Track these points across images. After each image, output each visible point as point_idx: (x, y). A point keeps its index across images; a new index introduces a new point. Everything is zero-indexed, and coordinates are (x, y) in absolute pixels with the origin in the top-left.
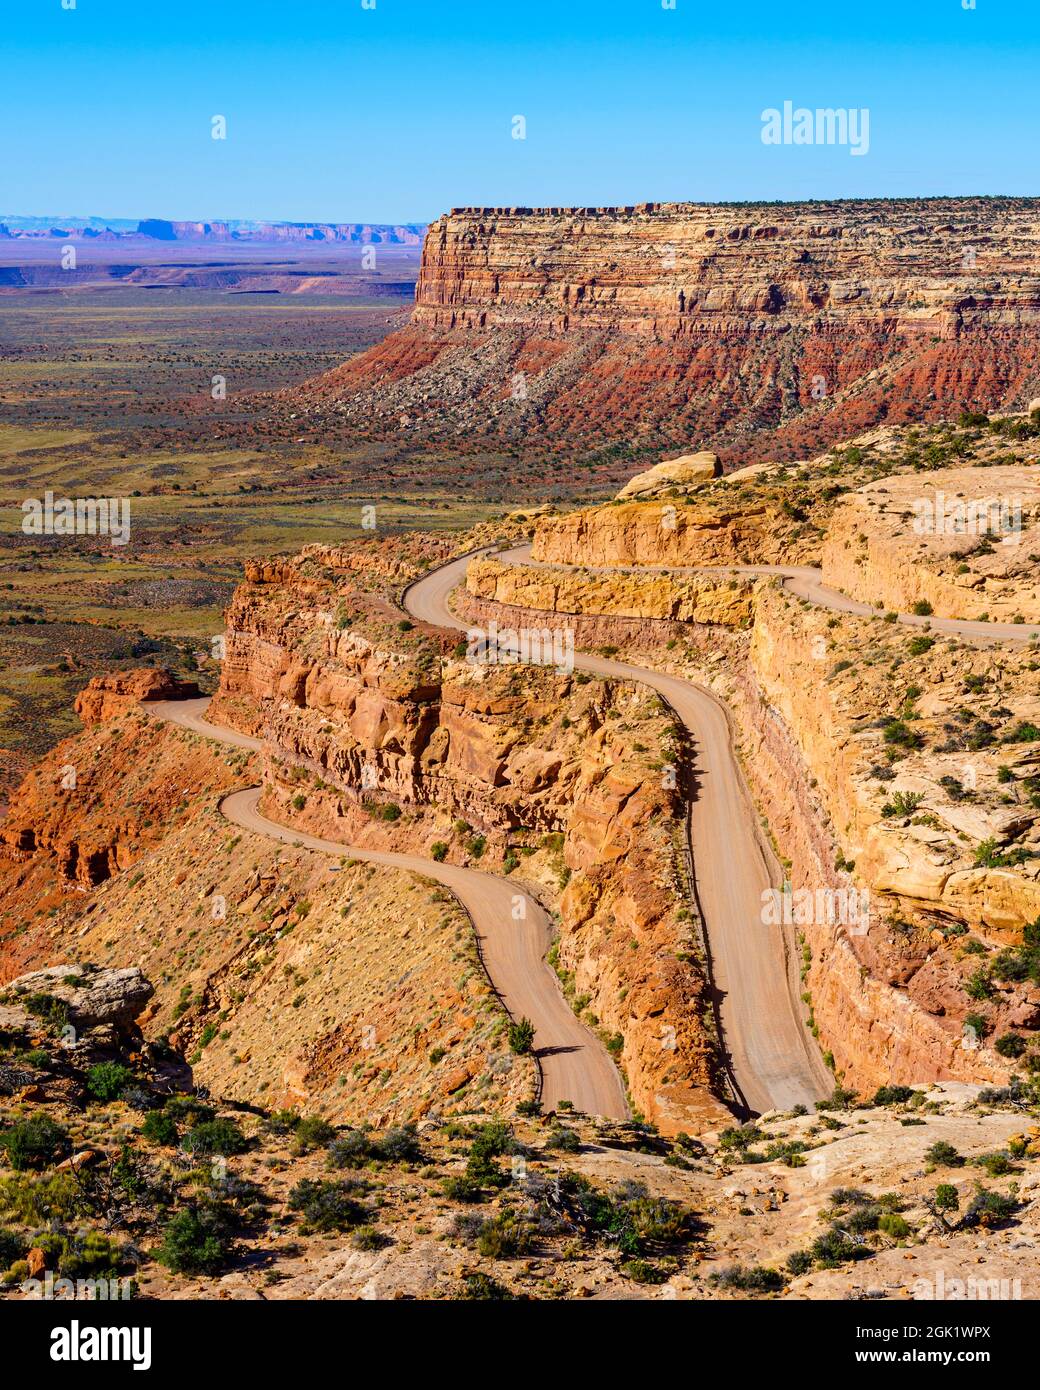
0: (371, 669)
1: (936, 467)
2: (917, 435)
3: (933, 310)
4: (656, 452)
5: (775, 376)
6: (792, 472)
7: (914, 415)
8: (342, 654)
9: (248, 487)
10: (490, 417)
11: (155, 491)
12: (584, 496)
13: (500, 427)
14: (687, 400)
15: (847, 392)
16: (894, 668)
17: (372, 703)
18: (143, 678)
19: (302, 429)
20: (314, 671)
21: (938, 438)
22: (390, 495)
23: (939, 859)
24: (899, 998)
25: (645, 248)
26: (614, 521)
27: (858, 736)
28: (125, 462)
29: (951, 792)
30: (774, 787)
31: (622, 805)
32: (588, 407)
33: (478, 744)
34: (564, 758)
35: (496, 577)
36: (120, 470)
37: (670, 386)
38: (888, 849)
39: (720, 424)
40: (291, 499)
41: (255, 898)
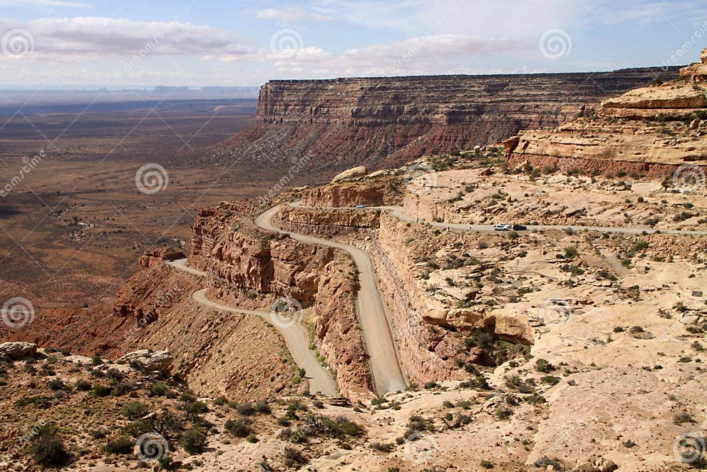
1: (442, 170)
2: (435, 159)
3: (441, 115)
5: (385, 139)
6: (392, 173)
7: (435, 152)
8: (235, 240)
9: (198, 182)
10: (285, 155)
14: (355, 148)
15: (410, 145)
16: (429, 240)
17: (246, 259)
19: (217, 161)
20: (225, 247)
21: (443, 160)
22: (249, 184)
23: (445, 306)
24: (432, 354)
25: (339, 94)
26: (330, 191)
27: (417, 264)
29: (449, 283)
31: (335, 291)
32: (320, 151)
33: (284, 271)
35: (288, 212)
37: (348, 143)
38: (427, 303)
39: (367, 156)
40: (214, 186)
41: (206, 327)
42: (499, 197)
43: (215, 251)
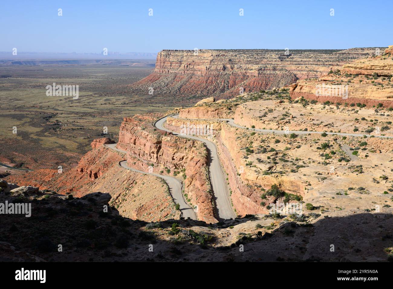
0: (148, 138)
1: (256, 100)
2: (252, 94)
3: (254, 71)
4: (201, 98)
5: (224, 83)
6: (228, 101)
7: (250, 91)
8: (143, 135)
9: (123, 103)
10: (170, 90)
11: (105, 104)
12: (188, 106)
13: (171, 92)
14: (207, 87)
15: (238, 86)
16: (248, 138)
17: (148, 144)
18: (104, 140)
19: (133, 92)
20: (137, 138)
21: (256, 95)
22: (151, 105)
23: (256, 173)
24: (249, 199)
25: (199, 58)
26: (195, 110)
27: (241, 151)
28: (99, 98)
29: (259, 161)
30: (225, 160)
31: (196, 164)
32: (189, 88)
33: (169, 152)
34: (185, 155)
35: (172, 121)
36: (98, 100)
37: (204, 85)
38: (247, 171)
39: (214, 92)
40: (131, 106)
41: (126, 181)
42: (286, 115)
43: (132, 140)
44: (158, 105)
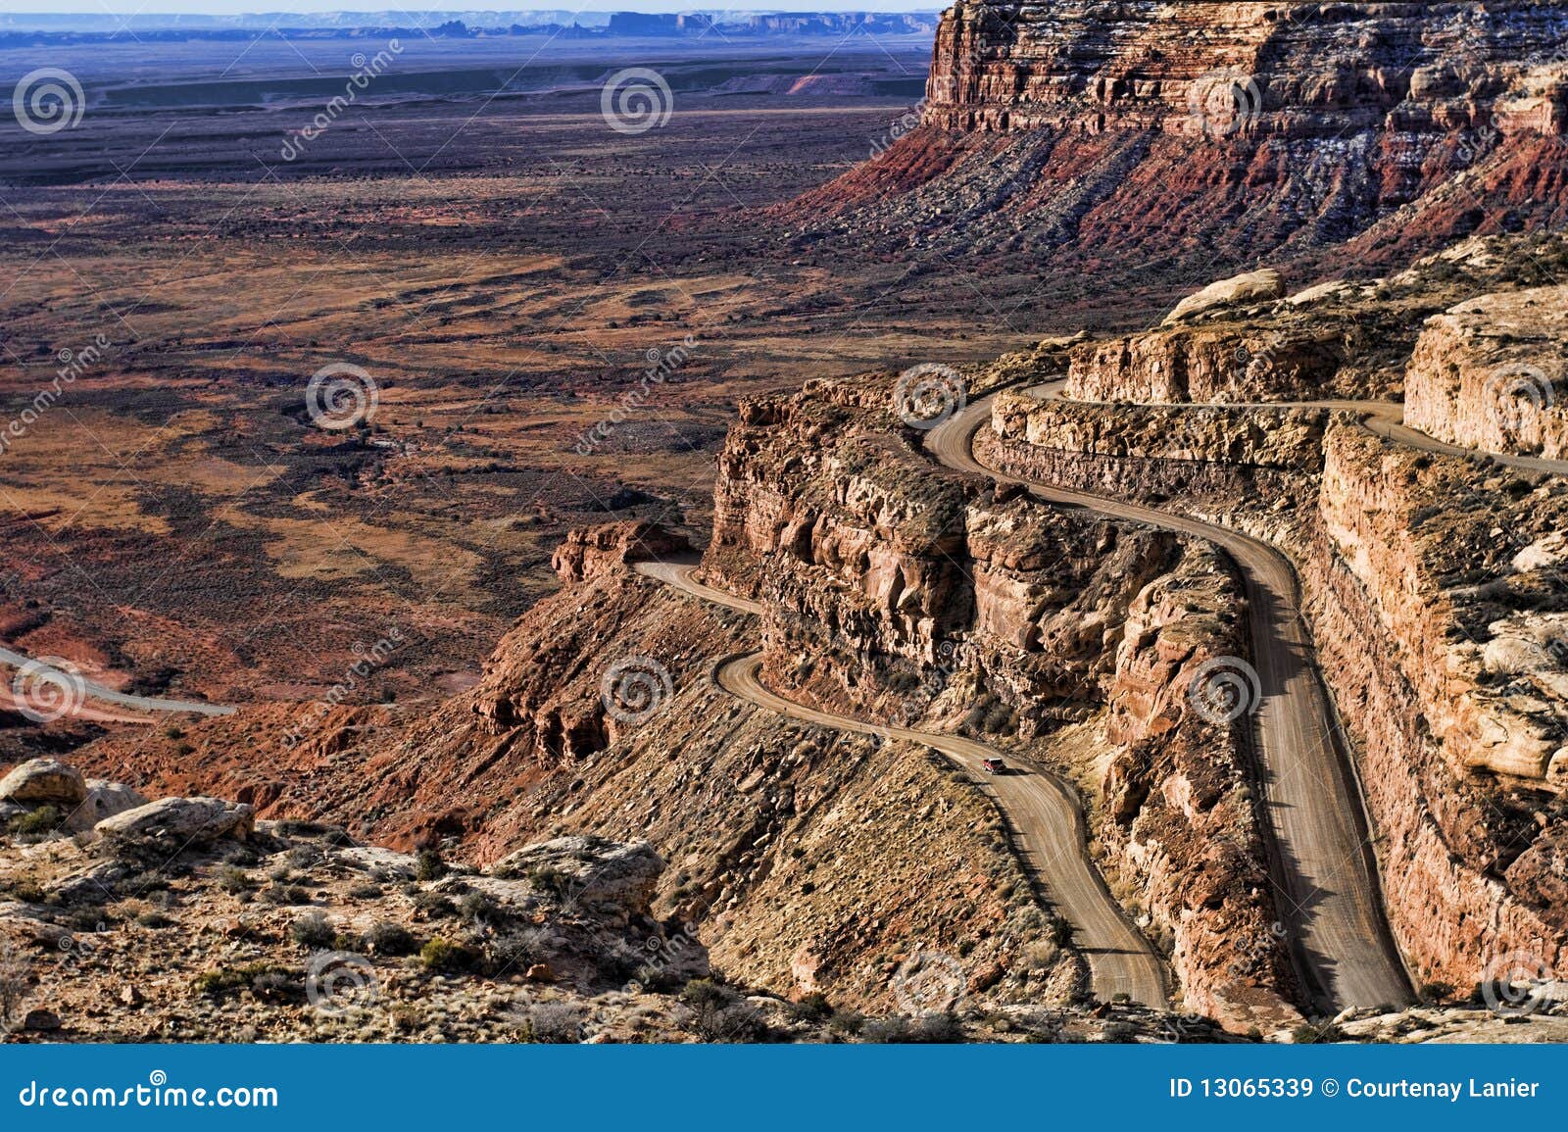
0: (885, 519)
1: (1540, 283)
2: (1515, 247)
3: (1533, 102)
5: (1346, 182)
6: (1369, 291)
7: (1510, 226)
8: (852, 503)
9: (738, 316)
10: (1012, 233)
11: (635, 321)
12: (1121, 323)
13: (1024, 245)
14: (1241, 211)
15: (1430, 200)
16: (1492, 515)
17: (886, 561)
18: (625, 531)
19: (798, 249)
20: (819, 523)
21: (1541, 251)
22: (899, 324)
23: (1541, 732)
24: (1495, 888)
26: (1162, 349)
27: (1448, 593)
28: (598, 290)
30: (1350, 652)
31: (1173, 672)
33: (1007, 604)
34: (1105, 621)
35: (1026, 415)
36: (594, 299)
37: (1221, 195)
38: (1481, 720)
39: (1281, 237)
40: (786, 329)
41: (756, 775)
43: (789, 535)
44: (943, 325)
